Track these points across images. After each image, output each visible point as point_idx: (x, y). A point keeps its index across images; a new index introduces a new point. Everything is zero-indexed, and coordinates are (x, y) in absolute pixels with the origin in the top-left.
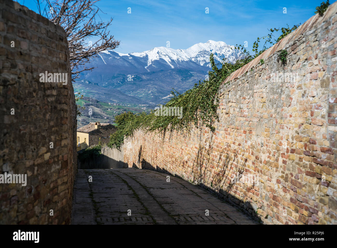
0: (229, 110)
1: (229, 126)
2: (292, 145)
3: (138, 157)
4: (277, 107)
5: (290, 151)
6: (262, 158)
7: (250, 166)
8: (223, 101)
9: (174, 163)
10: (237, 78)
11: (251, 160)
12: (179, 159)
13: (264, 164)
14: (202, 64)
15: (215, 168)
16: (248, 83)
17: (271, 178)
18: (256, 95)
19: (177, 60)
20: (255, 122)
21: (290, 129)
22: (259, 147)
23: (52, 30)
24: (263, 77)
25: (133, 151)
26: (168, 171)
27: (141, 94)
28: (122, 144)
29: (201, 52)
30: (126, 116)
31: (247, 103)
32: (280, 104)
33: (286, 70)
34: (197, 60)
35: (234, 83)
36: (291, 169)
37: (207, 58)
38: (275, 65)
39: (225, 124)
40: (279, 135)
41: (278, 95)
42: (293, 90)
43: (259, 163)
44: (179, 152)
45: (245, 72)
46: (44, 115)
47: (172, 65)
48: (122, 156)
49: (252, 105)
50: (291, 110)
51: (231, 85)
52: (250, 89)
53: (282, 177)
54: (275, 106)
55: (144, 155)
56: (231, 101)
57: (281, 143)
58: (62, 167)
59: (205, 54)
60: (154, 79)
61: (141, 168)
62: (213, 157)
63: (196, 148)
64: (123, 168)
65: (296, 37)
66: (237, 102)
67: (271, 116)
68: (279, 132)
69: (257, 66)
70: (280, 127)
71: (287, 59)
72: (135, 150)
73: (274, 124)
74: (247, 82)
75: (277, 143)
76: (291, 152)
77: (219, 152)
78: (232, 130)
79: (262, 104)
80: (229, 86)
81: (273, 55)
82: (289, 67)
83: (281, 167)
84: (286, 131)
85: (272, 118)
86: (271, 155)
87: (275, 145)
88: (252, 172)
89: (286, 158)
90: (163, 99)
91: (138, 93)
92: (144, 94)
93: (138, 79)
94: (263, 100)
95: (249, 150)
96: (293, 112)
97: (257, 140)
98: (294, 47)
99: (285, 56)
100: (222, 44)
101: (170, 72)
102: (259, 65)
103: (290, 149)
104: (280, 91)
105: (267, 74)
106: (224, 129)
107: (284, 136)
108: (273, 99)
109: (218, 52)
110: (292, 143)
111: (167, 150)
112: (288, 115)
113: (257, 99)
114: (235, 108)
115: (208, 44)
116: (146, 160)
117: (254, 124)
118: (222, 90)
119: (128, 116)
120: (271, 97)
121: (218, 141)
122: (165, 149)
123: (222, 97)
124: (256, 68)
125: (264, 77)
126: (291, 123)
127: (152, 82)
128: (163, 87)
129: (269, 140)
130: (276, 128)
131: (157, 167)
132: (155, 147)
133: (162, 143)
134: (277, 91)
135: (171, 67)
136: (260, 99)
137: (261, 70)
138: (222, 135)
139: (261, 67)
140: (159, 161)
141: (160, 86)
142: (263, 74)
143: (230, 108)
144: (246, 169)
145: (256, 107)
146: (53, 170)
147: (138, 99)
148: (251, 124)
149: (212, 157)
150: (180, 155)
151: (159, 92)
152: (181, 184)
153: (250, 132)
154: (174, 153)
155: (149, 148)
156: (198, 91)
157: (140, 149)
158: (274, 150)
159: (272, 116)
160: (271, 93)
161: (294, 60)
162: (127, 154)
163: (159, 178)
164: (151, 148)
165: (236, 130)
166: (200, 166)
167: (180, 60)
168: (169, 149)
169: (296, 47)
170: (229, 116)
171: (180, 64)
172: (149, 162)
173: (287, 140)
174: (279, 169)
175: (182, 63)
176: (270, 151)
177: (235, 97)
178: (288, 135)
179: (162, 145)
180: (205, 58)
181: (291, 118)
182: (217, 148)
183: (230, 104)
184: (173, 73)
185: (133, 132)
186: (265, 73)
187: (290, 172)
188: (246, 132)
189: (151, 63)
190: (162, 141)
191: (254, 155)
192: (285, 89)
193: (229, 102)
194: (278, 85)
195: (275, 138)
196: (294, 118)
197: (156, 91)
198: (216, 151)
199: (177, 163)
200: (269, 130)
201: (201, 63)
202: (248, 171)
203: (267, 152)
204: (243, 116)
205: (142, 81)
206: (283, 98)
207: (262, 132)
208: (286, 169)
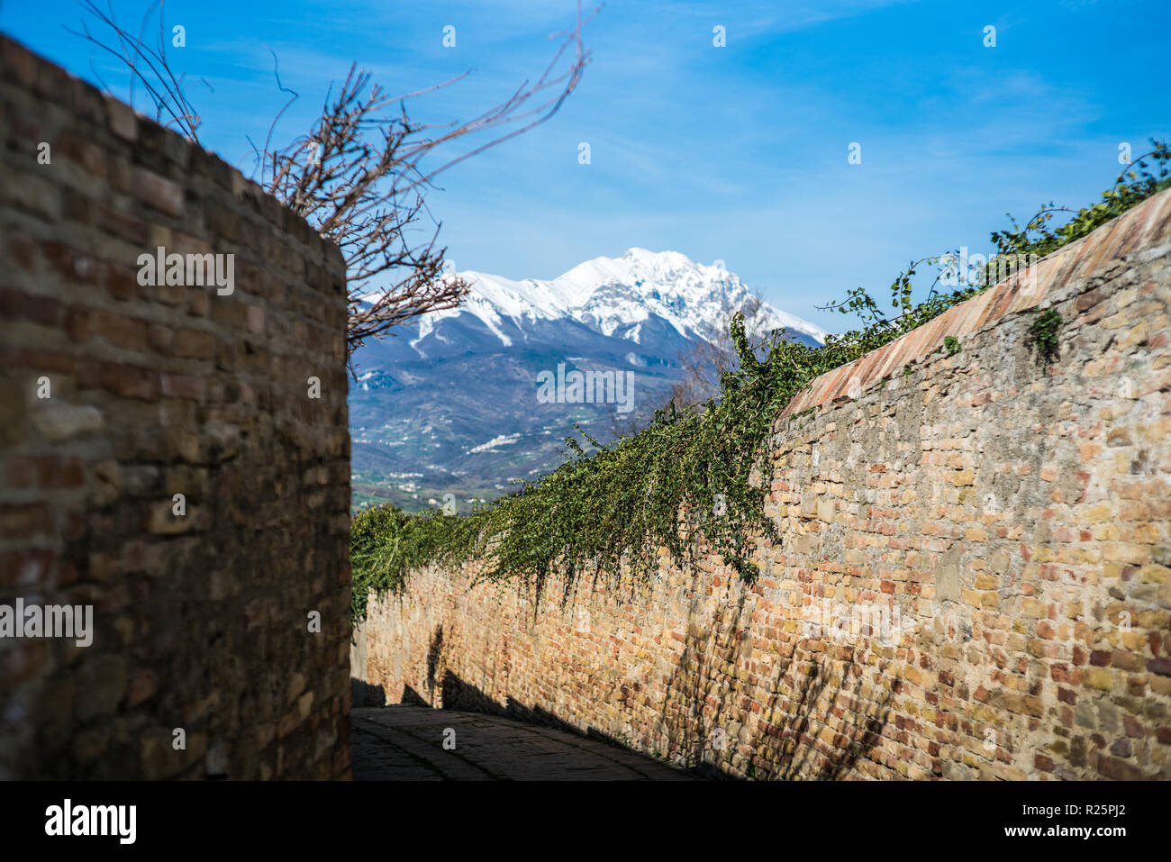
0: (816, 506)
1: (818, 565)
2: (1096, 637)
3: (426, 666)
4: (1026, 503)
5: (1088, 659)
6: (967, 679)
7: (919, 708)
8: (788, 479)
9: (584, 692)
10: (845, 398)
11: (922, 687)
12: (606, 677)
13: (977, 703)
14: (608, 330)
15: (764, 711)
16: (892, 416)
17: (1011, 749)
18: (929, 459)
19: (520, 317)
20: (932, 555)
21: (1083, 580)
22: (953, 642)
23: (315, 256)
24: (958, 398)
25: (407, 645)
26: (560, 717)
27: (398, 437)
28: (362, 618)
29: (603, 288)
30: (376, 521)
31: (894, 485)
32: (1036, 493)
33: (1058, 378)
34: (590, 315)
35: (831, 415)
36: (1097, 722)
37: (624, 309)
38: (1009, 358)
39: (800, 556)
40: (1037, 603)
41: (1026, 462)
42: (1091, 447)
43: (957, 699)
44: (605, 652)
45: (879, 377)
46: (301, 558)
47: (505, 333)
48: (361, 662)
49: (914, 493)
50: (1085, 515)
51: (819, 421)
52: (906, 437)
53: (1059, 747)
54: (1015, 499)
55: (451, 657)
56: (821, 478)
57: (1047, 628)
58: (338, 741)
59: (618, 295)
60: (440, 385)
61: (440, 707)
62: (754, 671)
63: (676, 637)
64: (366, 706)
65: (1094, 267)
66: (849, 479)
67: (1003, 534)
68: (1039, 591)
69: (931, 360)
70: (1043, 573)
71: (1061, 338)
72: (413, 640)
73: (1012, 563)
74: (887, 413)
75: (1030, 629)
76: (1092, 663)
77: (776, 656)
78: (833, 578)
79: (957, 492)
80: (811, 426)
81: (1000, 323)
82: (1070, 369)
83: (1052, 711)
84: (1069, 589)
85: (1005, 541)
86: (1006, 671)
87: (1020, 636)
88: (927, 727)
89: (1074, 683)
90: (472, 454)
91: (387, 431)
92: (409, 435)
93: (384, 383)
94: (961, 478)
95: (911, 652)
96: (1097, 522)
97: (942, 617)
98: (1090, 300)
99: (1054, 328)
100: (677, 260)
101: (496, 358)
102: (936, 356)
103: (1087, 651)
104: (1034, 447)
105: (975, 388)
106: (796, 575)
107: (1062, 606)
108: (1007, 476)
109: (662, 290)
110: (1095, 630)
111: (552, 645)
112: (1074, 531)
113: (937, 475)
114: (843, 503)
115: (628, 259)
116: (461, 678)
117: (926, 560)
118: (780, 437)
119: (383, 518)
120: (999, 467)
121: (772, 617)
122: (544, 640)
123: (783, 461)
124: (927, 366)
125: (962, 398)
126: (1086, 560)
127: (435, 395)
128: (474, 413)
129: (997, 617)
130: (1025, 577)
131: (510, 700)
132: (501, 633)
133: (531, 619)
134: (1024, 448)
135: (501, 341)
136: (950, 475)
137: (949, 373)
138: (787, 595)
139: (948, 364)
140: (520, 682)
141: (462, 406)
142: (956, 389)
143: (819, 500)
144: (897, 717)
145: (934, 499)
146: (319, 752)
147: (386, 455)
148: (914, 558)
149: (750, 672)
150: (609, 660)
151: (458, 428)
152: (629, 767)
153: (913, 586)
154: (583, 653)
155: (474, 633)
156: (680, 438)
157: (434, 637)
158: (1020, 654)
159: (1006, 533)
160: (997, 455)
161: (1090, 345)
162: (379, 654)
163: (537, 744)
164: (482, 633)
165: (848, 578)
166: (696, 702)
167: (532, 316)
168: (563, 640)
169: (1095, 301)
170: (816, 530)
171: (533, 332)
172: (473, 683)
173: (1075, 619)
174: (1043, 721)
175: (539, 327)
176: (1003, 657)
177: (840, 464)
178: (1078, 604)
179: (530, 626)
180: (617, 311)
181: (1087, 543)
182: (770, 642)
183: (819, 487)
184: (507, 361)
185: (406, 579)
186: (966, 386)
187: (1090, 732)
188: (894, 586)
189: (430, 330)
190: (532, 610)
191: (932, 670)
192: (1057, 442)
193: (813, 479)
194: (1024, 428)
195: (1022, 612)
196: (1097, 543)
197: (448, 425)
198: (765, 650)
199: (595, 688)
200: (993, 581)
201: (603, 326)
202: (908, 725)
203: (989, 658)
204: (876, 530)
205: (400, 389)
206: (1051, 473)
207: (962, 590)
208: (1074, 721)
